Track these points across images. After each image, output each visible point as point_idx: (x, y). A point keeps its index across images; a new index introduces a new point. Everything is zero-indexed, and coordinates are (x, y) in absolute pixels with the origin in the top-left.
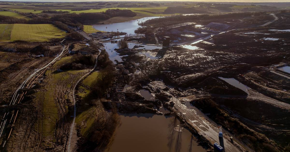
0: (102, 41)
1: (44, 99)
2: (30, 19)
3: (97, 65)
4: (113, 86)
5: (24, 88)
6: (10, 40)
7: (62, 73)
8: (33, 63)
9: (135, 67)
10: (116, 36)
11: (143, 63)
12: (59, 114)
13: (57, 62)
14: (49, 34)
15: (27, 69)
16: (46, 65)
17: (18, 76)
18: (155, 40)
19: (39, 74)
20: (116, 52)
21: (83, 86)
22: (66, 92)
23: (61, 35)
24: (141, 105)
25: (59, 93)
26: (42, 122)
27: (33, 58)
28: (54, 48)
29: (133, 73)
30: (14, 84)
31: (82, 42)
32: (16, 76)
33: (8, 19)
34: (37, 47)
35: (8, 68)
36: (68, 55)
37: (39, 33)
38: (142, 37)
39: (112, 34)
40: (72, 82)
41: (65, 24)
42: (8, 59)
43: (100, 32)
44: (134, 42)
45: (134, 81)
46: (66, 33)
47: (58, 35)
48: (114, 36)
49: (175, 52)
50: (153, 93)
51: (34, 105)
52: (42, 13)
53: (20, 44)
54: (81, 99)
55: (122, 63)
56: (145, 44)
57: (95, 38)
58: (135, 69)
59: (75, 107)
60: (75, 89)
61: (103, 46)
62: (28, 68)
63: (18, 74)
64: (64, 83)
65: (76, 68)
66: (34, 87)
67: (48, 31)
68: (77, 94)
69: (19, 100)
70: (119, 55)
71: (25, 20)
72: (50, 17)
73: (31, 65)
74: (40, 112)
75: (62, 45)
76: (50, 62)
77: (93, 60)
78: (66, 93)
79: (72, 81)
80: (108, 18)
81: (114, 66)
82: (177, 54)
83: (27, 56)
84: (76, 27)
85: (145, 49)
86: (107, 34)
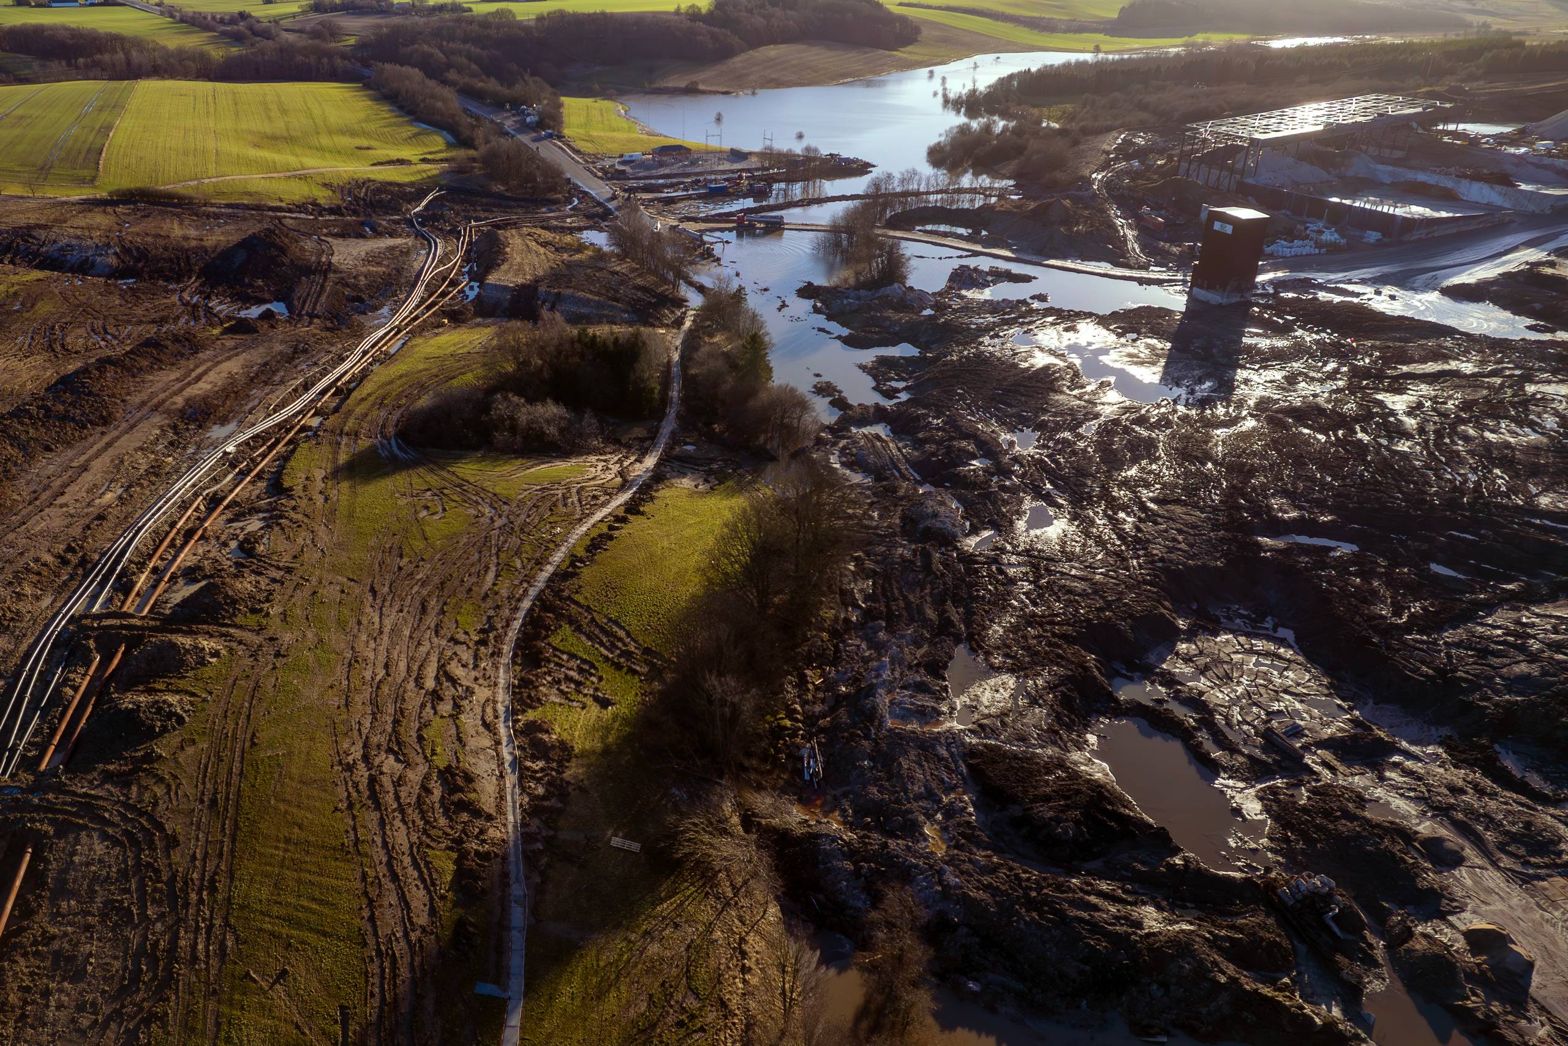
0: (695, 220)
1: (253, 744)
2: (235, 51)
3: (679, 416)
4: (837, 650)
5: (109, 616)
6: (96, 187)
7: (416, 480)
8: (205, 373)
9: (1007, 473)
10: (797, 181)
11: (1067, 435)
12: (371, 941)
13: (381, 374)
14: (338, 152)
15: (157, 419)
16: (296, 393)
17: (87, 478)
18: (1113, 227)
19: (241, 472)
20: (816, 310)
21: (579, 629)
22: (437, 678)
23: (415, 159)
24: (1152, 918)
25: (385, 689)
26: (211, 1021)
27: (212, 325)
28: (363, 254)
29: (1003, 525)
30: (45, 565)
31: (556, 218)
32: (72, 480)
33: (114, 51)
34: (248, 244)
35: (33, 409)
36: (456, 317)
37: (272, 140)
38: (993, 200)
39: (767, 164)
40: (490, 576)
41: (445, 82)
42: (53, 328)
43: (678, 151)
44: (945, 235)
45: (1031, 620)
46: (450, 146)
47: (391, 162)
48: (779, 181)
49: (1327, 351)
50: (1233, 773)
51: (161, 807)
52: (303, 13)
53: (148, 216)
54: (573, 771)
55: (879, 415)
56: (1034, 259)
57: (647, 189)
58: (1013, 490)
59: (516, 868)
60: (515, 655)
61: (708, 255)
62: (168, 412)
63: (88, 461)
64: (424, 583)
65: (519, 439)
66: (185, 602)
67: (330, 132)
68: (531, 715)
69: (53, 731)
70: (848, 341)
71: (203, 57)
72: (352, 41)
73: (191, 391)
74: (201, 901)
75: (419, 235)
76: (324, 373)
77: (652, 377)
78: (436, 696)
79: (493, 569)
80: (724, 53)
81: (819, 442)
82: (1357, 373)
83: (174, 305)
84: (517, 104)
85: (1042, 298)
86: (727, 166)
